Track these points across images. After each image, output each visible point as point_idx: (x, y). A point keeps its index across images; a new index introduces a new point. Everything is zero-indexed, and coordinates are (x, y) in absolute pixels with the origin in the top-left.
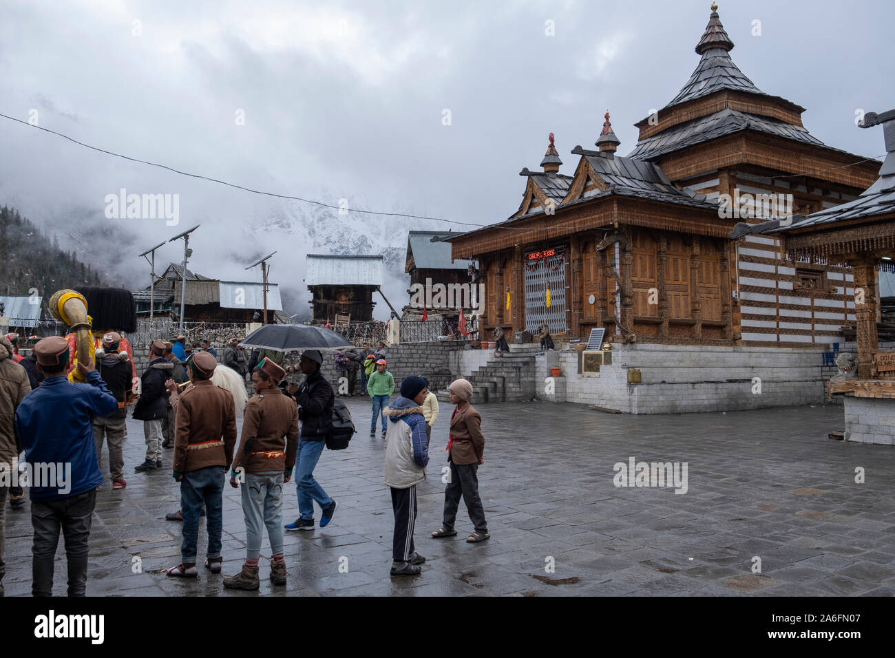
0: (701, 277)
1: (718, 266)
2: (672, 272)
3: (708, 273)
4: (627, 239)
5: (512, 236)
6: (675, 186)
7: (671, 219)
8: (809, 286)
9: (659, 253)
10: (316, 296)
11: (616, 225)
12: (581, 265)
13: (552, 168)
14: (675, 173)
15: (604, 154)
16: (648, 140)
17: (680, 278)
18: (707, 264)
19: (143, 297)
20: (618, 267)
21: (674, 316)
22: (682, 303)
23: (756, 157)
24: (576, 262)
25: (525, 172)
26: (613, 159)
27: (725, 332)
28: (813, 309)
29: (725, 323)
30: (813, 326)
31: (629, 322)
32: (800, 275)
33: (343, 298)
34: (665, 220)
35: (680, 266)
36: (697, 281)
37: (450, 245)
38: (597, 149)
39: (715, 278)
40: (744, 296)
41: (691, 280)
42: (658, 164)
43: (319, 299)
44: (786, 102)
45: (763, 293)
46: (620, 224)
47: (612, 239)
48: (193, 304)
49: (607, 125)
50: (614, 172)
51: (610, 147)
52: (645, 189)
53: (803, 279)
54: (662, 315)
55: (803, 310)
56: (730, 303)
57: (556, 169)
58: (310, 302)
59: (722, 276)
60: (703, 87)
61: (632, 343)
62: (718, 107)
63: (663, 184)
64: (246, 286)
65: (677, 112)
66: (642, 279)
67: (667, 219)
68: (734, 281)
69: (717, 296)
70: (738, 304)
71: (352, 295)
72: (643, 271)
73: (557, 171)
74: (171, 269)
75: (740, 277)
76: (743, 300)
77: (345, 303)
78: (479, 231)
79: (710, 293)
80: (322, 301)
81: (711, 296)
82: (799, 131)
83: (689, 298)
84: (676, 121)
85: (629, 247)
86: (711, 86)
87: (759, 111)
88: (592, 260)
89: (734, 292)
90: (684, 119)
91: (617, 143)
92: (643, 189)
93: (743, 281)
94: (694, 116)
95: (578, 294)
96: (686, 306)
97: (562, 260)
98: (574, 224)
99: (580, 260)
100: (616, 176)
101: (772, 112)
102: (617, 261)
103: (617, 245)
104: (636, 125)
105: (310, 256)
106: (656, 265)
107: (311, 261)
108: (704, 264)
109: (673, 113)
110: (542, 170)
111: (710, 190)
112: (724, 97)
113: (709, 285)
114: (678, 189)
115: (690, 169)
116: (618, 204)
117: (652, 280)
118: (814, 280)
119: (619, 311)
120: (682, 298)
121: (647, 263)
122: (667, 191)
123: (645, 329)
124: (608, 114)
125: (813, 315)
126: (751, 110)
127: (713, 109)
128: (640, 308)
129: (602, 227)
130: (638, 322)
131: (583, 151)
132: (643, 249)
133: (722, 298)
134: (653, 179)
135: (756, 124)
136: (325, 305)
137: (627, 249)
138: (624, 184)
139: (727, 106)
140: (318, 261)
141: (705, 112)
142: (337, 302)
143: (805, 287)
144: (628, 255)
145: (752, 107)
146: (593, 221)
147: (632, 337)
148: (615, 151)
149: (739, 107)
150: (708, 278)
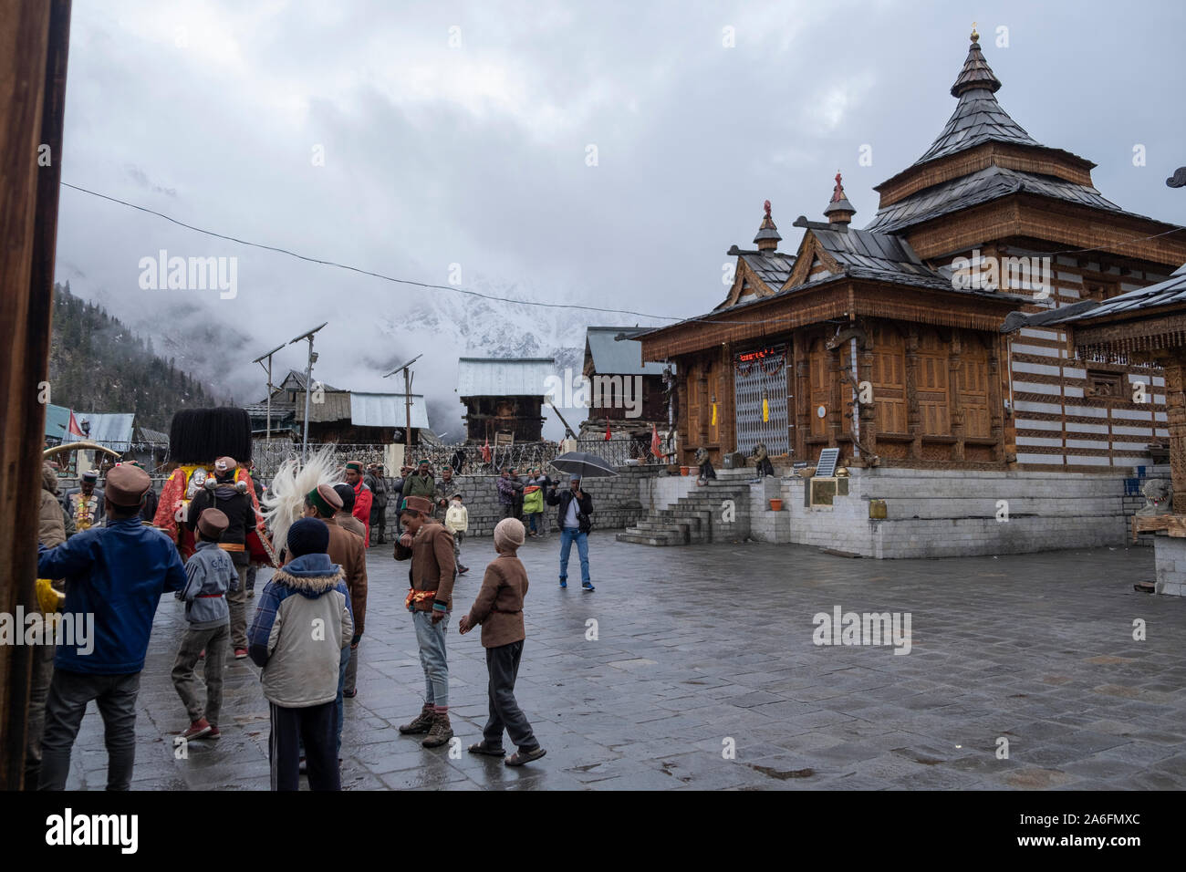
0: (962, 382)
1: (985, 368)
2: (925, 376)
3: (972, 377)
4: (866, 334)
5: (719, 333)
6: (927, 266)
7: (924, 308)
8: (1105, 393)
9: (908, 351)
10: (471, 410)
11: (852, 317)
12: (807, 369)
13: (769, 245)
14: (928, 249)
15: (835, 227)
16: (892, 207)
17: (936, 383)
18: (971, 366)
19: (258, 413)
20: (855, 370)
21: (928, 432)
22: (939, 416)
23: (1032, 226)
24: (801, 365)
25: (734, 251)
26: (847, 233)
27: (995, 453)
28: (1110, 422)
29: (994, 442)
30: (1111, 444)
31: (870, 440)
32: (1093, 379)
33: (505, 412)
34: (916, 310)
35: (935, 368)
36: (958, 387)
37: (640, 342)
38: (827, 220)
39: (981, 383)
40: (1019, 406)
41: (950, 386)
42: (904, 238)
43: (475, 414)
44: (1071, 155)
45: (1045, 401)
46: (857, 315)
47: (847, 334)
48: (319, 421)
49: (839, 189)
50: (848, 249)
51: (843, 218)
52: (888, 270)
53: (1097, 383)
54: (913, 431)
55: (1096, 423)
56: (1001, 415)
57: (773, 246)
58: (463, 418)
59: (990, 381)
60: (962, 139)
61: (874, 467)
62: (982, 164)
63: (911, 264)
64: (383, 398)
65: (928, 171)
66: (887, 386)
67: (918, 308)
68: (1006, 387)
69: (985, 407)
70: (1012, 416)
71: (515, 408)
72: (888, 375)
73: (775, 249)
74: (291, 378)
75: (1014, 382)
76: (1017, 412)
77: (507, 418)
78: (676, 326)
79: (974, 402)
80: (479, 416)
81: (975, 406)
82: (1088, 193)
83: (948, 409)
84: (928, 183)
85: (869, 344)
86: (972, 138)
87: (1035, 168)
88: (821, 362)
89: (1006, 401)
90: (938, 180)
91: (852, 212)
92: (886, 270)
93: (1018, 386)
94: (950, 176)
95: (804, 405)
96: (944, 419)
97: (783, 362)
98: (798, 316)
99: (806, 362)
100: (851, 254)
101: (1052, 169)
102: (854, 363)
103: (853, 342)
104: (876, 189)
105: (462, 360)
106: (904, 365)
107: (464, 366)
108: (967, 365)
109: (924, 174)
110: (756, 248)
112: (990, 152)
113: (974, 393)
114: (932, 269)
115: (947, 244)
116: (854, 289)
117: (900, 386)
118: (1111, 385)
119: (857, 426)
120: (938, 409)
121: (893, 365)
122: (916, 271)
123: (892, 449)
124: (839, 175)
125: (1110, 430)
126: (1025, 166)
127: (975, 167)
128: (884, 422)
129: (834, 319)
130: (881, 441)
131: (808, 222)
132: (886, 347)
133: (990, 409)
134: (898, 257)
135: (1032, 184)
136: (483, 421)
137: (867, 347)
138: (861, 264)
139: (993, 162)
140: (473, 366)
141: (965, 171)
142: (497, 417)
143: (1099, 394)
144: (868, 354)
145: (1026, 164)
146: (823, 311)
147: (875, 460)
148: (849, 222)
149: (1009, 163)
150: (972, 383)
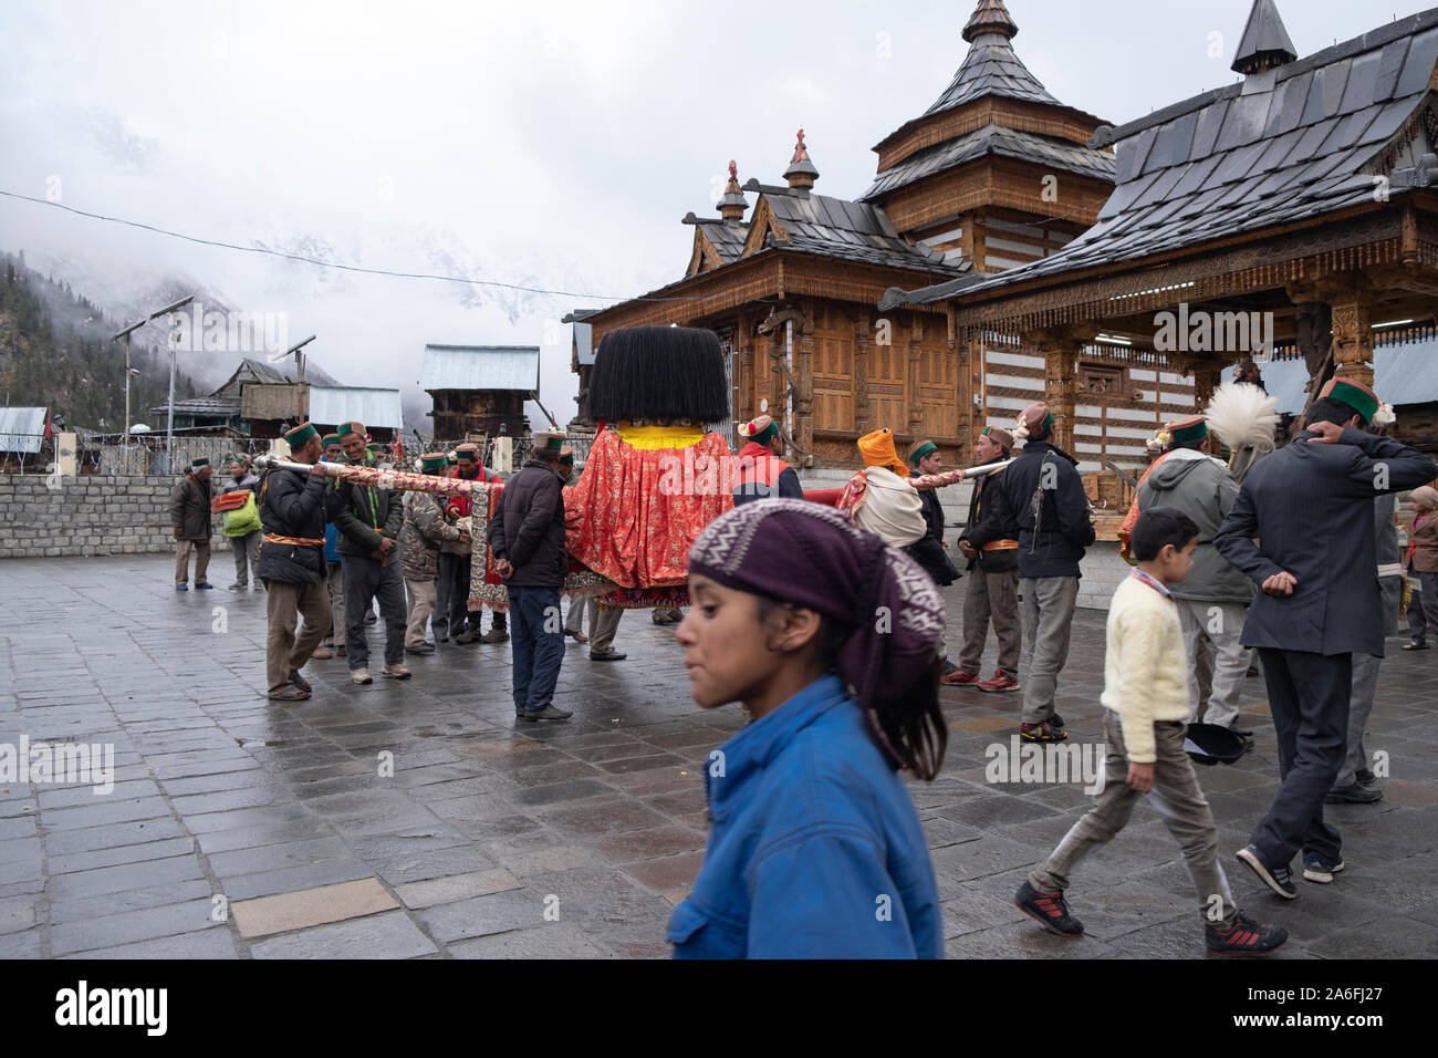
0: (924, 373)
1: (954, 358)
2: (879, 366)
3: (937, 368)
4: (804, 316)
5: (662, 314)
6: (905, 241)
7: (872, 287)
8: (1101, 390)
9: (858, 336)
10: (437, 405)
11: (781, 295)
12: (751, 357)
13: (732, 213)
14: (904, 220)
15: (794, 192)
16: (890, 172)
17: (892, 376)
18: (937, 355)
19: (202, 409)
20: (790, 357)
22: (894, 412)
23: (1009, 196)
24: (745, 351)
25: (690, 219)
26: (808, 199)
27: (961, 454)
28: (1104, 422)
29: (960, 442)
30: (1104, 448)
31: (806, 438)
32: (1087, 373)
33: (479, 408)
34: (862, 289)
35: (891, 358)
36: (917, 379)
37: (590, 326)
38: (786, 184)
39: (948, 375)
40: (992, 402)
41: (909, 377)
42: (881, 206)
43: (442, 410)
44: (1083, 114)
45: (1024, 398)
46: (787, 294)
47: (782, 315)
48: (269, 418)
49: (801, 147)
50: (807, 218)
51: (803, 181)
52: (851, 243)
53: (1091, 378)
54: (860, 428)
55: (1087, 423)
56: (971, 412)
57: (738, 214)
58: (428, 415)
59: (959, 373)
60: (965, 93)
61: (809, 468)
62: (979, 122)
63: (884, 236)
64: (350, 392)
65: (925, 129)
66: (829, 375)
67: (865, 286)
68: (977, 381)
69: (952, 402)
70: (983, 414)
71: (490, 404)
72: (832, 365)
73: (741, 218)
74: (245, 368)
75: (987, 375)
76: (990, 409)
77: (480, 416)
78: (613, 309)
79: (939, 397)
80: (447, 413)
81: (940, 401)
82: (1106, 159)
83: (906, 404)
84: (924, 143)
85: (809, 327)
86: (976, 90)
87: (1040, 129)
88: (765, 348)
89: (976, 396)
90: (934, 140)
91: (815, 176)
92: (848, 243)
93: (993, 380)
94: (947, 135)
95: (747, 398)
96: (900, 415)
97: (728, 348)
98: (733, 294)
99: (751, 348)
100: (809, 224)
101: (1061, 129)
102: (789, 349)
103: (789, 325)
104: (874, 149)
105: (430, 347)
106: (853, 354)
107: (431, 353)
108: (931, 354)
109: (920, 132)
110: (719, 216)
111: (949, 246)
112: (988, 107)
113: (939, 386)
114: (907, 244)
115: (922, 215)
116: (784, 263)
117: (847, 377)
118: (1107, 380)
119: (790, 422)
120: (894, 405)
121: (839, 352)
122: (887, 246)
123: (833, 448)
124: (801, 131)
125: (1104, 431)
126: (1028, 126)
127: (973, 125)
128: (826, 417)
129: (766, 298)
130: (817, 438)
131: (759, 186)
132: (833, 332)
133: (958, 406)
134: (873, 228)
135: (1035, 147)
136: (452, 419)
137: (805, 331)
138: (818, 236)
139: (991, 120)
140: (441, 355)
141: (962, 130)
142: (468, 415)
143: (1094, 390)
144: (806, 340)
145: (1030, 122)
146: (754, 289)
147: (808, 459)
148: (811, 187)
149: (1010, 121)
150: (937, 374)
